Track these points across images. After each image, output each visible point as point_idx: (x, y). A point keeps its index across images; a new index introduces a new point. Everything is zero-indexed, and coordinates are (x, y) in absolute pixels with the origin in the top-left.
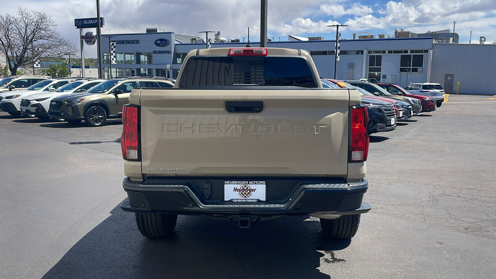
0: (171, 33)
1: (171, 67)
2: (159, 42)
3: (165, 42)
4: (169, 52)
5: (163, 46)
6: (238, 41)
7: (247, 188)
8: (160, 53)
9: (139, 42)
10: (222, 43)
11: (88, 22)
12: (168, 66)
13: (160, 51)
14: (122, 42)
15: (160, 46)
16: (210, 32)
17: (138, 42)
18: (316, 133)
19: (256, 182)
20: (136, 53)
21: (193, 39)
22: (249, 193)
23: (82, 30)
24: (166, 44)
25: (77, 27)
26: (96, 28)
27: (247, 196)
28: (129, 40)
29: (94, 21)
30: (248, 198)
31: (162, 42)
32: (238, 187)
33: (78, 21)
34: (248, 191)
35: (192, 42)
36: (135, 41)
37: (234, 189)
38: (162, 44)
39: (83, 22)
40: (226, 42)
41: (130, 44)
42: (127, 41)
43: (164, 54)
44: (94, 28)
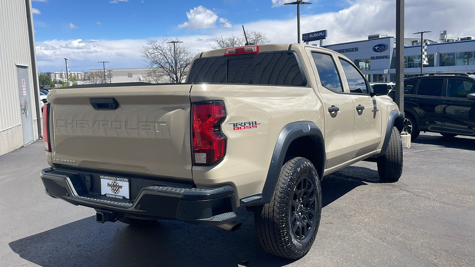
0: (390, 37)
1: (389, 72)
2: (377, 48)
3: (383, 47)
4: (387, 57)
5: (382, 51)
6: (469, 38)
7: (116, 184)
8: (378, 59)
9: (358, 50)
10: (448, 42)
11: (313, 36)
12: (386, 71)
13: (378, 57)
14: (342, 51)
15: (378, 51)
16: (425, 32)
17: (356, 49)
18: (157, 131)
19: (122, 179)
20: (355, 60)
21: (414, 42)
22: (118, 189)
23: (308, 43)
24: (385, 49)
25: (304, 41)
26: (319, 40)
27: (116, 192)
28: (349, 48)
29: (318, 34)
30: (118, 195)
31: (380, 48)
32: (110, 182)
33: (305, 36)
34: (117, 188)
35: (413, 44)
36: (354, 49)
37: (108, 184)
38: (380, 49)
39: (309, 36)
40: (455, 41)
41: (349, 52)
42: (346, 49)
43: (382, 59)
44: (318, 41)
